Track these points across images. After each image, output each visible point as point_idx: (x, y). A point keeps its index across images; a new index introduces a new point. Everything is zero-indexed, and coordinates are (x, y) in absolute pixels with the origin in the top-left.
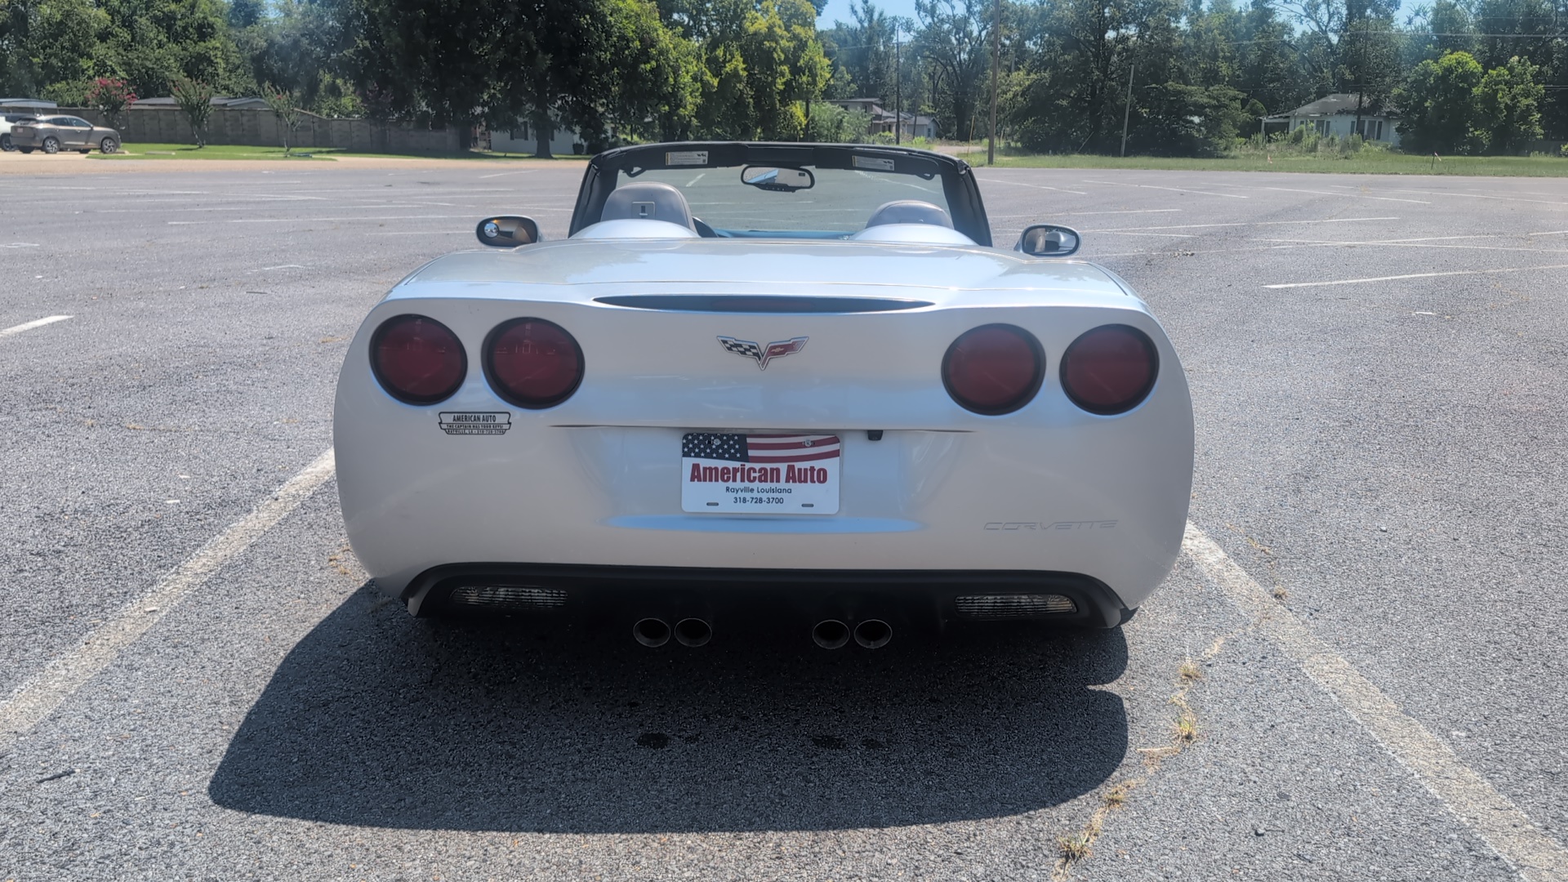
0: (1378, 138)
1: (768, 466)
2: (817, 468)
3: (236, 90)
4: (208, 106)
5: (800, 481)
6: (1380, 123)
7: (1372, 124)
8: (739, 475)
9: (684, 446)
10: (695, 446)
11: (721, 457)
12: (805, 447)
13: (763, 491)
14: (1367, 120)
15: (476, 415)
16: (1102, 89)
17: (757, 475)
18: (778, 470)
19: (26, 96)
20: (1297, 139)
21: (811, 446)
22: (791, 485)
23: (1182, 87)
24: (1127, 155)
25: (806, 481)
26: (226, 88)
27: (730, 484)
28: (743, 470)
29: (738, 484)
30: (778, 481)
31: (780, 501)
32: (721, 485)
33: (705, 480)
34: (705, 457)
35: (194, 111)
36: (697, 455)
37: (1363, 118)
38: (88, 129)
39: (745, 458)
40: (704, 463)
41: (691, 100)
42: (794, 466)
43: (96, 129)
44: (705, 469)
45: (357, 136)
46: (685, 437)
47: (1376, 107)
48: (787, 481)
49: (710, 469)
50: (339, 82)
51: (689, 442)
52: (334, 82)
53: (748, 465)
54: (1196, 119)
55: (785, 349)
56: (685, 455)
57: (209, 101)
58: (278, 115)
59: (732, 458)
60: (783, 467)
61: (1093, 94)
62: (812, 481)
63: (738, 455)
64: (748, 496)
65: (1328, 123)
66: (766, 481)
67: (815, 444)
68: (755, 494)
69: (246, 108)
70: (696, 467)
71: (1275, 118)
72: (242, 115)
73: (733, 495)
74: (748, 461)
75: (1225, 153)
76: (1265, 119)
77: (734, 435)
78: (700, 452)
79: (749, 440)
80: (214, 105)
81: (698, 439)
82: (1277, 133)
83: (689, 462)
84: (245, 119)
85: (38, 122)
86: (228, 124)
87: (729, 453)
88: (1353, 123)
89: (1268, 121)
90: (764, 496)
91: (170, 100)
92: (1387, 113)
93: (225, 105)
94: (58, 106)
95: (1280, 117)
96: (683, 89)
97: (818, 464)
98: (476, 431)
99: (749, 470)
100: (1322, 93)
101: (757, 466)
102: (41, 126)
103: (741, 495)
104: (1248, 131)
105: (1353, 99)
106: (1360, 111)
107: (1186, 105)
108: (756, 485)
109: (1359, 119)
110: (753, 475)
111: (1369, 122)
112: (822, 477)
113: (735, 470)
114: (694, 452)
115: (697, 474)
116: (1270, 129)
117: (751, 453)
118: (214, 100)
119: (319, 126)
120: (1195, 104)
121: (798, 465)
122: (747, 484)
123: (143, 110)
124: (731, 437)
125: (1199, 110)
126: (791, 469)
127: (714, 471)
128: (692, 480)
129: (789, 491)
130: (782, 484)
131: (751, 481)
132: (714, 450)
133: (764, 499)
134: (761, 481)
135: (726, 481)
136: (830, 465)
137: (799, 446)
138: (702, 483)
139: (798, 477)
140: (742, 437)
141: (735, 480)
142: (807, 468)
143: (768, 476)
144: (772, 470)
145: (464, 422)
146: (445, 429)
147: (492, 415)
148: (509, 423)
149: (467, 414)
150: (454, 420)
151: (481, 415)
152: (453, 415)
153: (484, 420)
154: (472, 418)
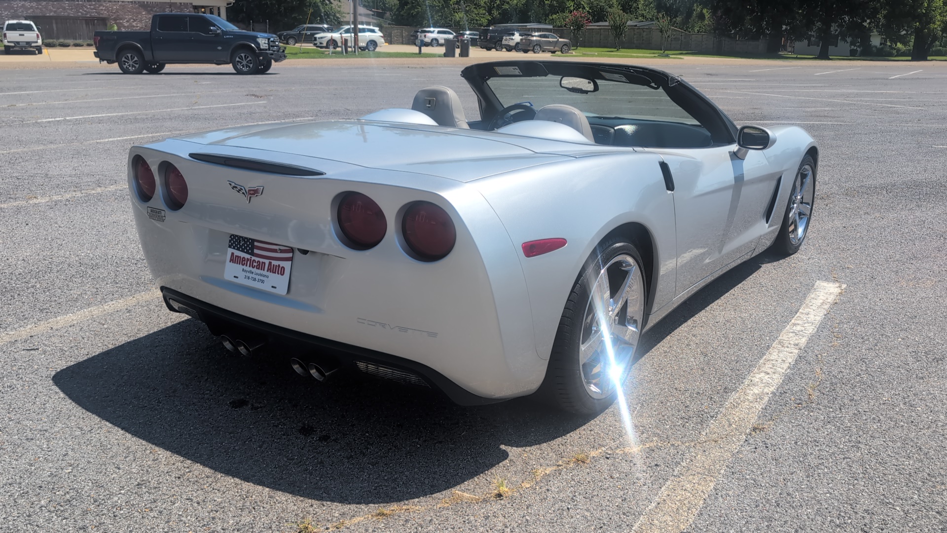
1: (261, 260)
2: (281, 266)
5: (273, 272)
8: (249, 262)
9: (230, 241)
10: (234, 243)
11: (243, 251)
12: (278, 253)
13: (257, 274)
17: (256, 264)
18: (265, 263)
21: (281, 253)
22: (269, 274)
25: (275, 273)
27: (244, 267)
28: (251, 260)
29: (248, 268)
30: (264, 270)
31: (263, 282)
32: (240, 267)
33: (235, 263)
34: (237, 249)
36: (234, 248)
39: (253, 254)
40: (237, 253)
42: (271, 262)
44: (236, 256)
46: (231, 237)
48: (268, 271)
49: (238, 256)
51: (232, 239)
53: (253, 258)
55: (255, 192)
56: (230, 247)
59: (247, 253)
60: (267, 262)
62: (278, 273)
63: (250, 251)
64: (251, 275)
66: (259, 269)
67: (282, 251)
68: (253, 276)
70: (233, 254)
73: (244, 274)
74: (253, 256)
77: (250, 239)
78: (240, 248)
79: (256, 244)
81: (235, 239)
83: (230, 251)
87: (247, 249)
90: (257, 277)
97: (282, 263)
98: (156, 219)
99: (254, 260)
101: (257, 259)
103: (248, 274)
108: (254, 270)
110: (254, 264)
112: (282, 271)
113: (248, 260)
114: (237, 247)
115: (234, 259)
117: (256, 251)
121: (274, 263)
122: (251, 269)
124: (248, 239)
126: (270, 263)
127: (239, 258)
128: (230, 262)
129: (267, 277)
130: (265, 273)
131: (253, 267)
132: (241, 247)
133: (257, 279)
134: (257, 268)
135: (243, 265)
136: (287, 265)
137: (275, 251)
138: (234, 264)
139: (272, 270)
140: (253, 240)
141: (246, 266)
142: (278, 265)
143: (260, 266)
144: (262, 263)
145: (153, 214)
146: (149, 216)
147: (161, 211)
148: (165, 216)
149: (154, 209)
150: (151, 211)
151: (157, 210)
152: (150, 209)
153: (158, 213)
154: (155, 212)
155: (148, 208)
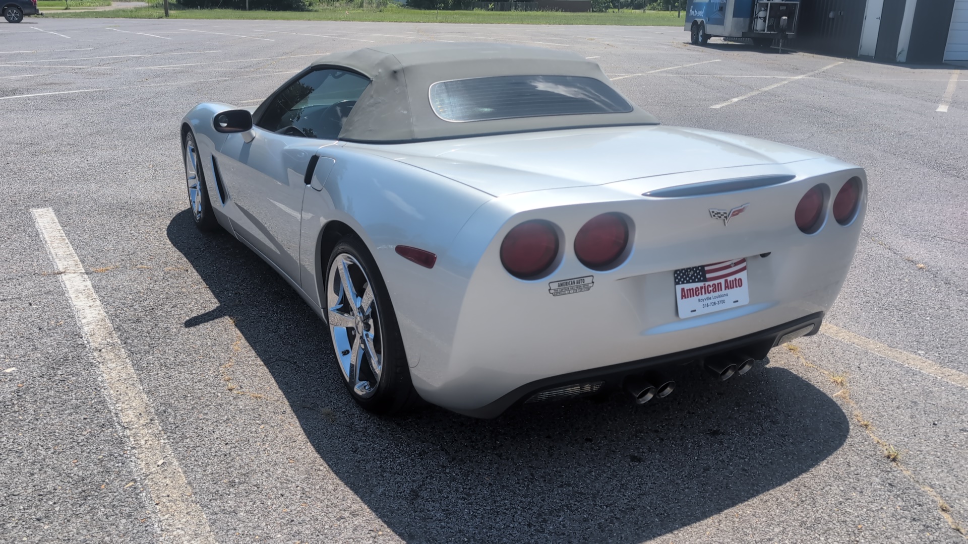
1: (716, 282)
2: (737, 279)
5: (731, 288)
8: (703, 290)
9: (675, 278)
10: (682, 277)
11: (694, 281)
12: (731, 267)
13: (716, 297)
15: (573, 280)
17: (711, 288)
18: (720, 283)
21: (734, 266)
22: (728, 291)
25: (734, 288)
27: (700, 297)
28: (705, 286)
29: (704, 296)
30: (721, 290)
31: (723, 302)
32: (696, 298)
33: (689, 297)
34: (687, 283)
36: (683, 283)
39: (705, 280)
40: (687, 286)
42: (727, 279)
44: (687, 290)
46: (676, 273)
48: (725, 289)
49: (690, 290)
51: (679, 275)
53: (707, 284)
56: (678, 283)
59: (699, 281)
60: (722, 281)
62: (736, 287)
63: (702, 278)
64: (709, 302)
66: (716, 291)
67: (736, 264)
68: (712, 301)
70: (683, 290)
73: (702, 303)
77: (699, 267)
78: (689, 280)
79: (706, 268)
81: (682, 273)
83: (679, 288)
87: (697, 278)
90: (716, 300)
97: (737, 276)
98: (572, 291)
99: (708, 286)
101: (711, 283)
103: (706, 302)
108: (712, 295)
110: (710, 289)
112: (739, 283)
113: (701, 288)
114: (681, 281)
115: (684, 295)
117: (708, 276)
121: (730, 278)
122: (708, 295)
124: (697, 268)
126: (726, 281)
127: (691, 291)
128: (682, 298)
129: (727, 295)
130: (724, 292)
131: (709, 293)
132: (690, 278)
133: (717, 302)
134: (714, 292)
135: (697, 295)
136: (743, 275)
137: (729, 267)
138: (687, 299)
139: (729, 286)
140: (703, 267)
141: (702, 294)
142: (734, 279)
143: (717, 288)
144: (718, 284)
145: (565, 287)
146: (552, 293)
147: (582, 279)
148: (593, 282)
149: (567, 281)
150: (559, 286)
151: (576, 280)
152: (558, 283)
153: (577, 283)
154: (570, 283)
155: (551, 284)
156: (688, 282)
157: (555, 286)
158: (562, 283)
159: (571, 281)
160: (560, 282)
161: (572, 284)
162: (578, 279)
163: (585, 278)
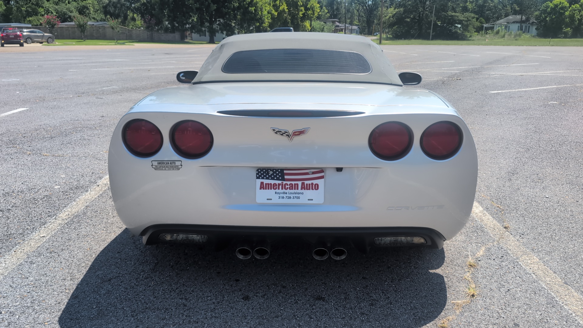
0: (528, 32)
1: (293, 183)
2: (314, 184)
3: (97, 19)
4: (87, 25)
5: (307, 189)
6: (529, 26)
7: (526, 27)
8: (280, 187)
9: (257, 174)
10: (262, 174)
11: (273, 179)
12: (309, 174)
13: (291, 193)
14: (524, 25)
16: (423, 15)
17: (288, 186)
18: (297, 184)
19: (20, 22)
20: (498, 33)
21: (312, 174)
22: (303, 191)
23: (453, 14)
24: (432, 39)
25: (309, 189)
26: (94, 18)
27: (277, 191)
28: (282, 184)
29: (280, 191)
30: (298, 189)
31: (298, 198)
32: (273, 191)
33: (266, 189)
35: (82, 27)
36: (263, 178)
37: (522, 24)
38: (42, 34)
39: (283, 179)
40: (266, 181)
41: (267, 21)
42: (304, 183)
43: (45, 34)
44: (266, 184)
45: (142, 36)
46: (258, 170)
47: (528, 20)
48: (302, 189)
49: (268, 184)
50: (135, 15)
51: (259, 172)
52: (133, 15)
53: (284, 182)
54: (459, 26)
55: (301, 133)
56: (258, 178)
57: (87, 23)
58: (113, 28)
59: (278, 179)
60: (300, 183)
61: (419, 16)
62: (312, 189)
63: (280, 178)
64: (285, 195)
65: (509, 26)
66: (292, 189)
67: (313, 173)
68: (288, 195)
69: (101, 26)
70: (262, 183)
71: (489, 25)
72: (100, 28)
73: (278, 195)
74: (284, 181)
75: (470, 39)
76: (485, 25)
77: (278, 169)
79: (285, 172)
80: (89, 25)
81: (263, 171)
82: (490, 31)
83: (259, 181)
84: (101, 30)
85: (24, 32)
86: (94, 32)
87: (276, 177)
88: (519, 26)
89: (486, 26)
90: (292, 196)
91: (73, 23)
92: (532, 22)
93: (93, 25)
94: (32, 26)
95: (491, 25)
96: (264, 17)
97: (315, 182)
98: (167, 169)
99: (285, 184)
100: (507, 15)
101: (289, 183)
102: (25, 34)
103: (282, 195)
104: (479, 30)
105: (518, 17)
106: (522, 22)
107: (455, 21)
108: (288, 191)
109: (521, 25)
110: (287, 186)
111: (525, 26)
112: (317, 187)
113: (279, 184)
114: (261, 177)
115: (262, 187)
116: (487, 29)
117: (286, 177)
118: (89, 23)
119: (128, 32)
120: (458, 20)
121: (306, 182)
122: (284, 190)
123: (63, 27)
124: (277, 170)
125: (460, 22)
126: (303, 184)
127: (270, 185)
128: (261, 189)
129: (302, 193)
130: (299, 191)
131: (286, 189)
132: (269, 176)
134: (290, 189)
135: (275, 189)
136: (320, 182)
137: (306, 174)
139: (305, 187)
140: (282, 170)
141: (279, 189)
142: (311, 183)
143: (293, 187)
144: (295, 184)
145: (162, 165)
146: (154, 168)
147: (174, 162)
148: (181, 165)
149: (163, 162)
150: (158, 164)
151: (169, 162)
152: (157, 162)
153: (170, 164)
154: (166, 163)
155: (152, 162)
156: (267, 178)
157: (155, 163)
158: (160, 162)
159: (166, 162)
160: (159, 162)
161: (167, 164)
162: (171, 162)
163: (176, 162)
